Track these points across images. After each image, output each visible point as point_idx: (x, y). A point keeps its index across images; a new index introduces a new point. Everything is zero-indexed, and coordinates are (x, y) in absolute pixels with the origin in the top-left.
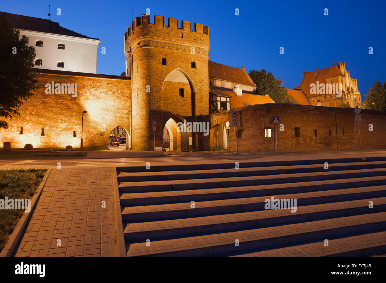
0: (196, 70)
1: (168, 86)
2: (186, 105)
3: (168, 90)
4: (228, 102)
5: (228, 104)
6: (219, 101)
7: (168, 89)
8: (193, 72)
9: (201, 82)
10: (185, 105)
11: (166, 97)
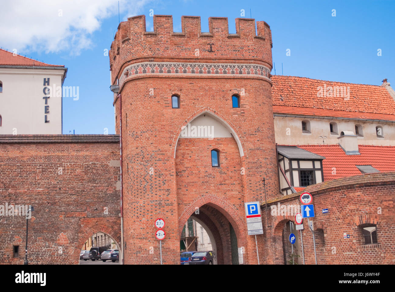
0: (242, 111)
1: (186, 148)
2: (227, 182)
3: (188, 156)
4: (318, 169)
5: (318, 174)
6: (295, 169)
7: (188, 154)
8: (236, 116)
9: (254, 133)
10: (223, 183)
11: (185, 169)
